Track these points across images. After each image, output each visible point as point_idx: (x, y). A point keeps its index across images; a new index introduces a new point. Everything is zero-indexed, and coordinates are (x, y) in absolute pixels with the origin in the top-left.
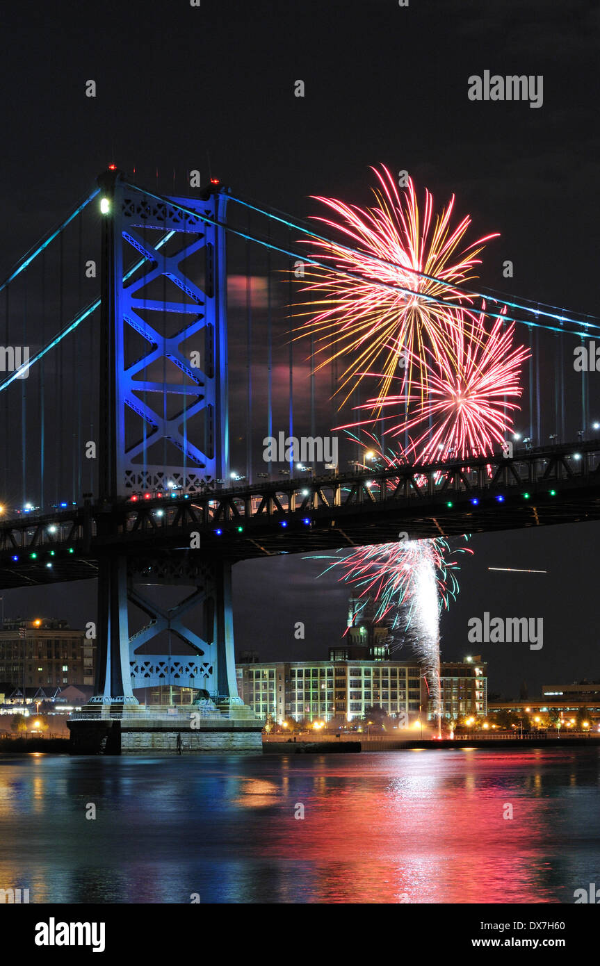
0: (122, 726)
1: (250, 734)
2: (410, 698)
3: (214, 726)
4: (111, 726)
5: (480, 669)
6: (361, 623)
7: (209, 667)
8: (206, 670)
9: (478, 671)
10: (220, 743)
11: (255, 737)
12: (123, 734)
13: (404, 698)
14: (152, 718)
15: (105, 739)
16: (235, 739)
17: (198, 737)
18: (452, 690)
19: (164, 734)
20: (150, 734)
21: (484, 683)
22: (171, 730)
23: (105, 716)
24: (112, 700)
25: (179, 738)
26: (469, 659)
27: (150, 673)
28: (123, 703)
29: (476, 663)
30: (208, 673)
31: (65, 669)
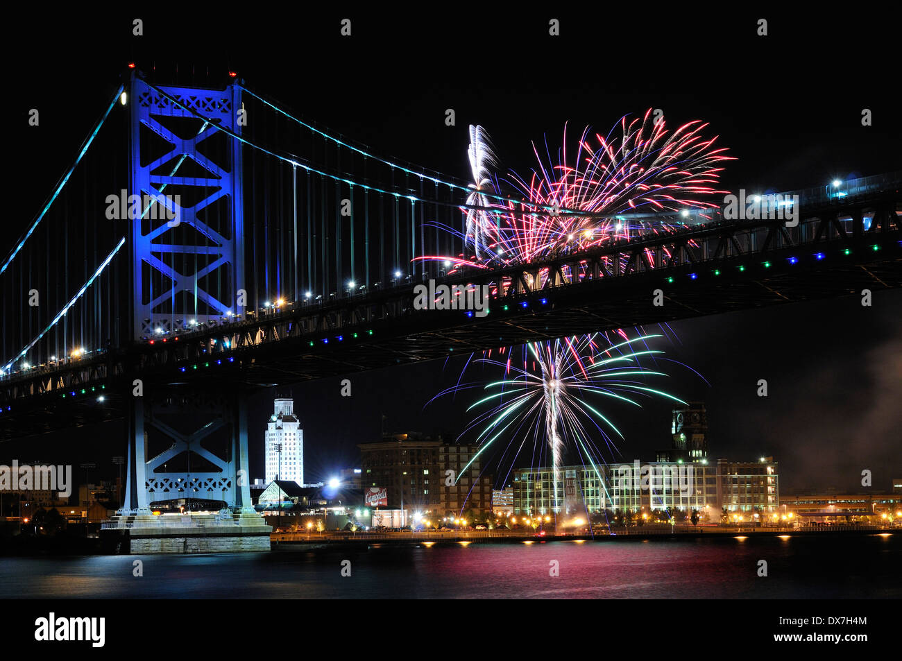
0: (131, 534)
1: (259, 538)
2: (707, 493)
3: (223, 532)
4: (123, 534)
5: (772, 468)
6: (682, 430)
7: (227, 482)
8: (225, 485)
9: (770, 470)
10: (229, 547)
11: (264, 540)
12: (132, 541)
13: (702, 493)
14: (161, 527)
15: (119, 545)
16: (243, 542)
17: (207, 542)
18: (746, 486)
19: (173, 540)
20: (159, 540)
21: (775, 480)
22: (180, 536)
23: (121, 525)
24: (130, 512)
25: (185, 543)
26: (763, 460)
27: (154, 488)
28: (136, 514)
29: (768, 464)
30: (226, 487)
31: (426, 472)
